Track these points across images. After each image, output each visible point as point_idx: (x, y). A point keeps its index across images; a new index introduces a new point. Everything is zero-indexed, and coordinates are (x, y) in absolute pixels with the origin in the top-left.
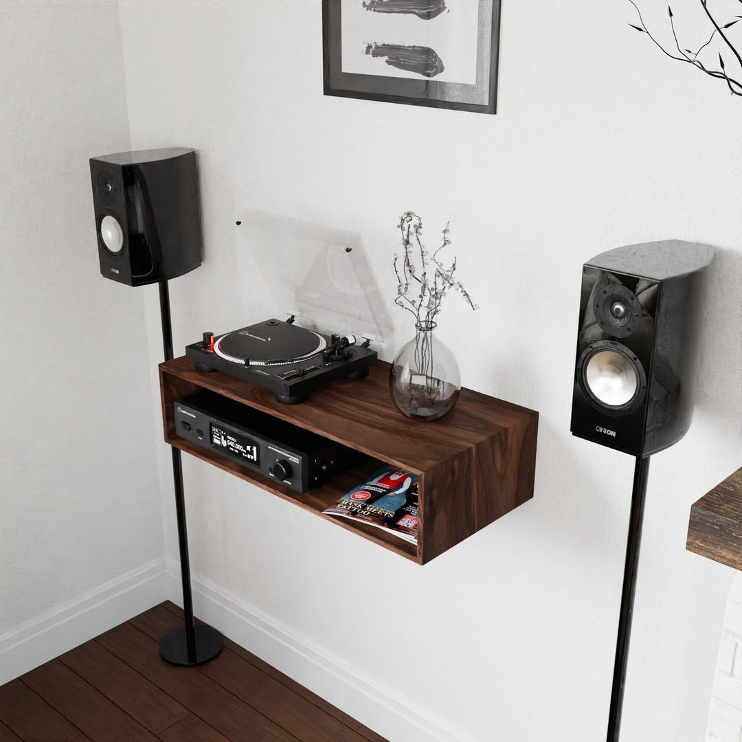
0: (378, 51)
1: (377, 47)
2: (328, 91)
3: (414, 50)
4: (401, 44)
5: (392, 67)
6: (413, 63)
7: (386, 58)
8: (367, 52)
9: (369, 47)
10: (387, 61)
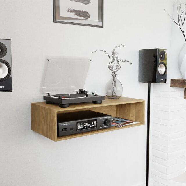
0: (72, 11)
1: (71, 10)
2: (55, 21)
3: (83, 12)
4: (78, 10)
5: (76, 16)
6: (82, 15)
7: (74, 13)
8: (68, 11)
9: (69, 10)
10: (74, 14)
